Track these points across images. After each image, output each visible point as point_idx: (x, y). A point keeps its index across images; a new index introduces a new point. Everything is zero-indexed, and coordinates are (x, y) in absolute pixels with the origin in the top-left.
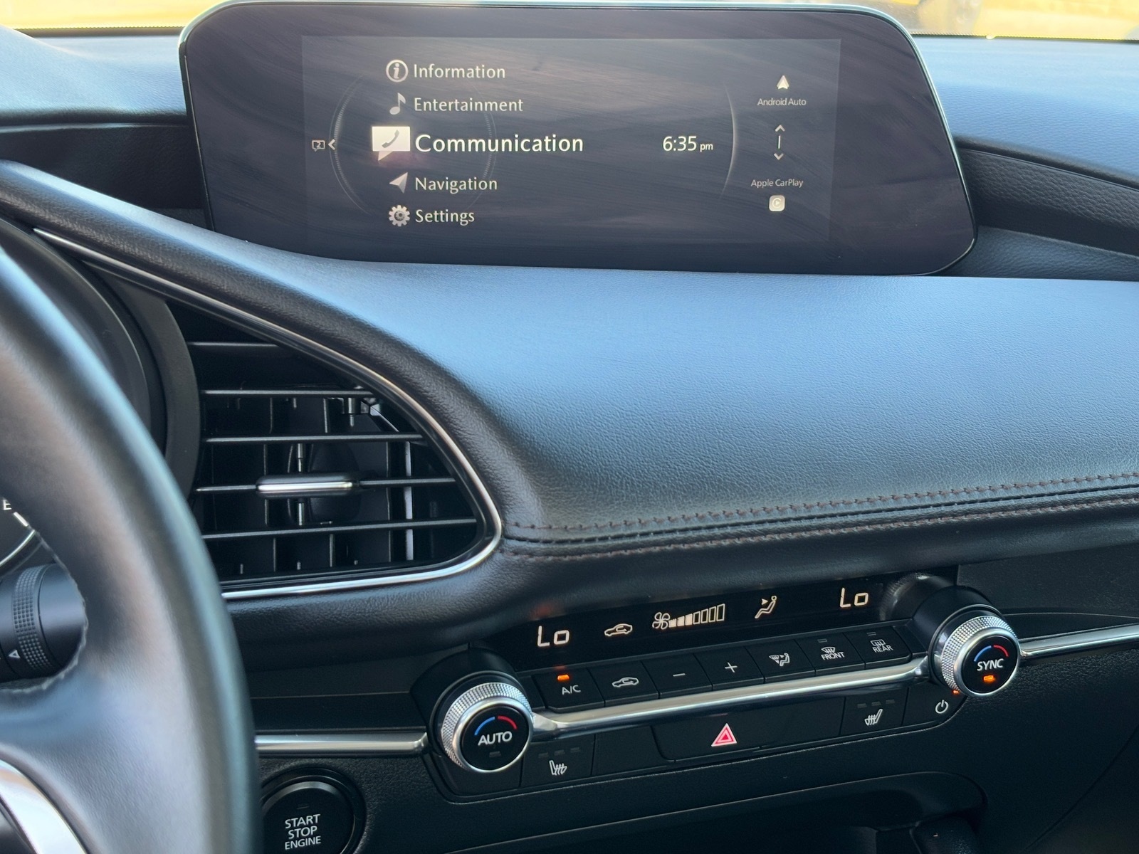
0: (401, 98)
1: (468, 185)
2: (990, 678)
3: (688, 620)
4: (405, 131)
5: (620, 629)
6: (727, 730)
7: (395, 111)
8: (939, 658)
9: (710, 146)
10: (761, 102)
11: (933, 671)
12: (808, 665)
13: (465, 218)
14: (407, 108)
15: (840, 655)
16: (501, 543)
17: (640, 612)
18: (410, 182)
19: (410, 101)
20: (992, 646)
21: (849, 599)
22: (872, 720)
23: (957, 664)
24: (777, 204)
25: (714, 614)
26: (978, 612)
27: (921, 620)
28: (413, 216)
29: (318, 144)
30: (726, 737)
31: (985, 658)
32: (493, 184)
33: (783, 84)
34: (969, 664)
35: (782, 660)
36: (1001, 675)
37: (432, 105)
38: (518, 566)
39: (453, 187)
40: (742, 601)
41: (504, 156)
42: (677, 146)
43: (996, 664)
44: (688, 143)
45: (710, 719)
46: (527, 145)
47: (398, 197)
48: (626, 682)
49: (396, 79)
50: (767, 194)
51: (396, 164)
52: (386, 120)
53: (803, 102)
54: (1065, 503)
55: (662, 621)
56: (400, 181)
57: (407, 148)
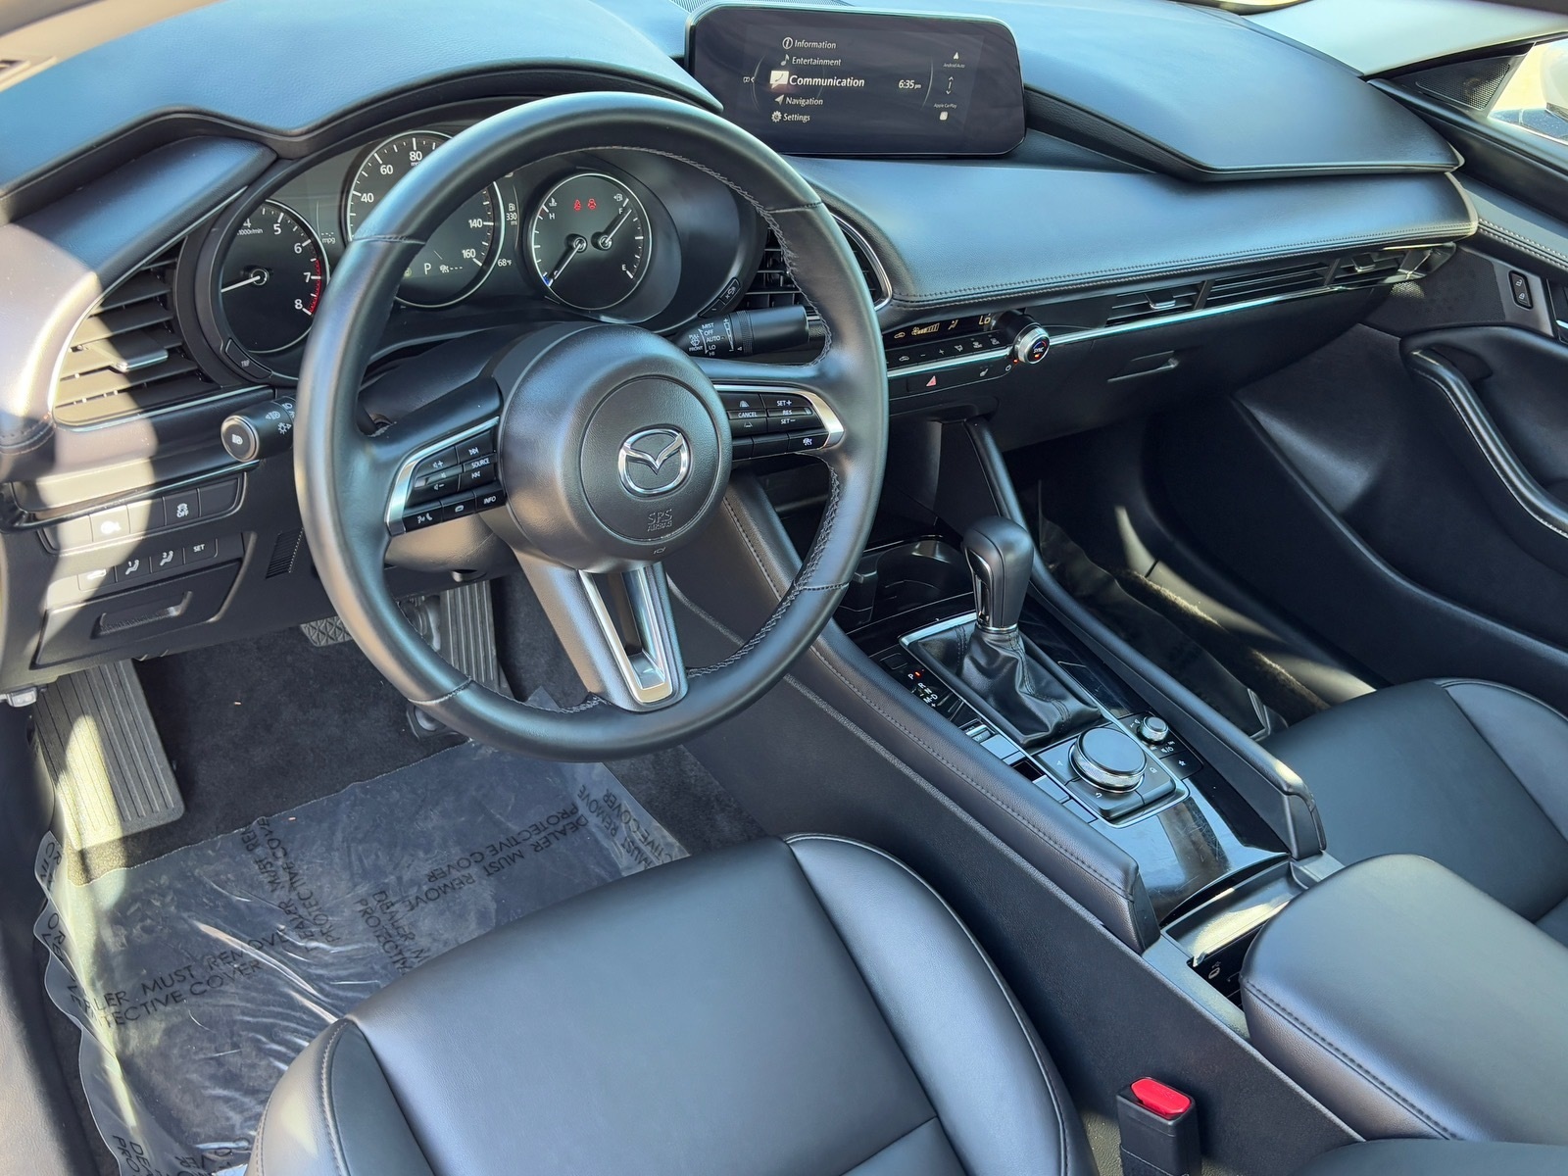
0: (787, 57)
1: (810, 101)
2: (1037, 356)
3: (924, 331)
4: (786, 73)
5: (901, 335)
6: (934, 379)
7: (783, 63)
8: (1018, 346)
9: (919, 86)
10: (945, 65)
11: (1014, 354)
12: (969, 350)
13: (805, 119)
14: (789, 62)
15: (980, 346)
16: (890, 301)
17: (909, 330)
18: (785, 99)
19: (791, 59)
20: (1042, 343)
21: (983, 321)
22: (983, 374)
23: (1026, 350)
24: (944, 116)
25: (934, 329)
26: (1034, 328)
27: (1010, 331)
28: (783, 117)
29: (746, 79)
30: (933, 382)
31: (1037, 347)
32: (821, 102)
33: (956, 57)
34: (1032, 350)
35: (960, 348)
36: (1041, 354)
37: (800, 61)
38: (901, 311)
39: (803, 102)
40: (945, 324)
41: (828, 88)
42: (905, 85)
43: (1040, 350)
44: (910, 84)
45: (927, 376)
46: (840, 83)
47: (777, 107)
48: (904, 358)
49: (787, 48)
50: (940, 110)
51: (779, 91)
52: (779, 68)
53: (963, 66)
54: (1088, 283)
55: (916, 332)
56: (779, 99)
57: (786, 83)
